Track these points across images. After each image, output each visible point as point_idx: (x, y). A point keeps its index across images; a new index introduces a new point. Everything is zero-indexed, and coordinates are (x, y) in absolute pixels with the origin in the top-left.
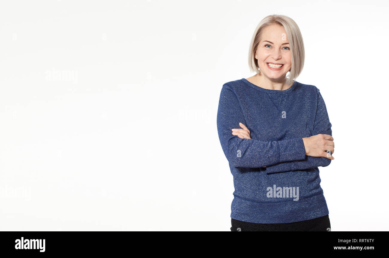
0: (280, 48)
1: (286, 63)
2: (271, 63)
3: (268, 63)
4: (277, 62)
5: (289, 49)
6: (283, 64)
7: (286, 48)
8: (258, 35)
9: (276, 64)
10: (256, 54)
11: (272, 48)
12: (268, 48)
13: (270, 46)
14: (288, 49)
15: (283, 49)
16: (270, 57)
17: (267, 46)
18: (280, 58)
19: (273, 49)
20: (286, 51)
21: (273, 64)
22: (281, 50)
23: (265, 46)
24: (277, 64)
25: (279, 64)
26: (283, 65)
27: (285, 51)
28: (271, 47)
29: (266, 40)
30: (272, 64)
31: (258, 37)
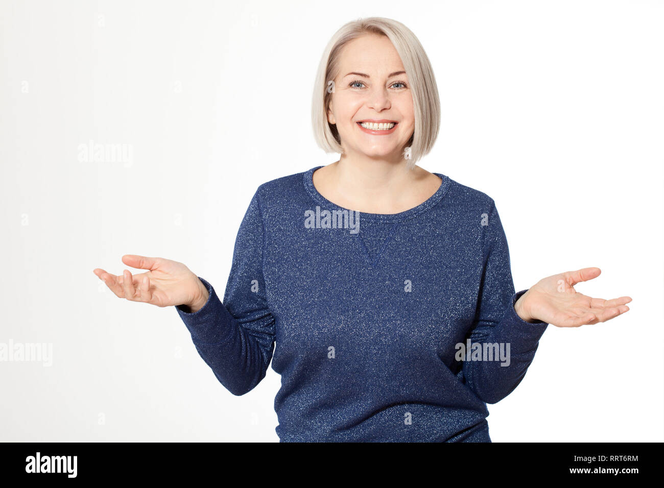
0: (385, 86)
1: (403, 117)
2: (369, 121)
3: (360, 123)
4: (382, 116)
5: (405, 86)
6: (395, 119)
7: (398, 85)
8: (332, 62)
9: (379, 122)
10: (330, 112)
11: (366, 87)
12: (357, 90)
13: (362, 84)
14: (402, 86)
15: (392, 87)
16: (365, 107)
17: (353, 86)
18: (387, 106)
19: (369, 89)
20: (400, 90)
21: (374, 122)
22: (389, 90)
23: (351, 85)
24: (383, 122)
25: (387, 122)
26: (395, 123)
27: (397, 90)
28: (363, 86)
29: (351, 72)
30: (371, 124)
31: (333, 66)
